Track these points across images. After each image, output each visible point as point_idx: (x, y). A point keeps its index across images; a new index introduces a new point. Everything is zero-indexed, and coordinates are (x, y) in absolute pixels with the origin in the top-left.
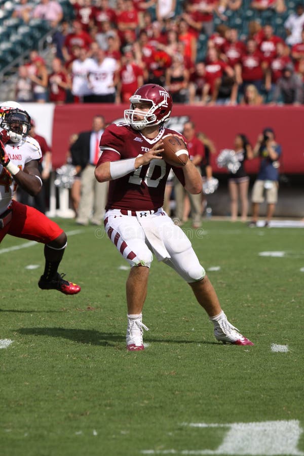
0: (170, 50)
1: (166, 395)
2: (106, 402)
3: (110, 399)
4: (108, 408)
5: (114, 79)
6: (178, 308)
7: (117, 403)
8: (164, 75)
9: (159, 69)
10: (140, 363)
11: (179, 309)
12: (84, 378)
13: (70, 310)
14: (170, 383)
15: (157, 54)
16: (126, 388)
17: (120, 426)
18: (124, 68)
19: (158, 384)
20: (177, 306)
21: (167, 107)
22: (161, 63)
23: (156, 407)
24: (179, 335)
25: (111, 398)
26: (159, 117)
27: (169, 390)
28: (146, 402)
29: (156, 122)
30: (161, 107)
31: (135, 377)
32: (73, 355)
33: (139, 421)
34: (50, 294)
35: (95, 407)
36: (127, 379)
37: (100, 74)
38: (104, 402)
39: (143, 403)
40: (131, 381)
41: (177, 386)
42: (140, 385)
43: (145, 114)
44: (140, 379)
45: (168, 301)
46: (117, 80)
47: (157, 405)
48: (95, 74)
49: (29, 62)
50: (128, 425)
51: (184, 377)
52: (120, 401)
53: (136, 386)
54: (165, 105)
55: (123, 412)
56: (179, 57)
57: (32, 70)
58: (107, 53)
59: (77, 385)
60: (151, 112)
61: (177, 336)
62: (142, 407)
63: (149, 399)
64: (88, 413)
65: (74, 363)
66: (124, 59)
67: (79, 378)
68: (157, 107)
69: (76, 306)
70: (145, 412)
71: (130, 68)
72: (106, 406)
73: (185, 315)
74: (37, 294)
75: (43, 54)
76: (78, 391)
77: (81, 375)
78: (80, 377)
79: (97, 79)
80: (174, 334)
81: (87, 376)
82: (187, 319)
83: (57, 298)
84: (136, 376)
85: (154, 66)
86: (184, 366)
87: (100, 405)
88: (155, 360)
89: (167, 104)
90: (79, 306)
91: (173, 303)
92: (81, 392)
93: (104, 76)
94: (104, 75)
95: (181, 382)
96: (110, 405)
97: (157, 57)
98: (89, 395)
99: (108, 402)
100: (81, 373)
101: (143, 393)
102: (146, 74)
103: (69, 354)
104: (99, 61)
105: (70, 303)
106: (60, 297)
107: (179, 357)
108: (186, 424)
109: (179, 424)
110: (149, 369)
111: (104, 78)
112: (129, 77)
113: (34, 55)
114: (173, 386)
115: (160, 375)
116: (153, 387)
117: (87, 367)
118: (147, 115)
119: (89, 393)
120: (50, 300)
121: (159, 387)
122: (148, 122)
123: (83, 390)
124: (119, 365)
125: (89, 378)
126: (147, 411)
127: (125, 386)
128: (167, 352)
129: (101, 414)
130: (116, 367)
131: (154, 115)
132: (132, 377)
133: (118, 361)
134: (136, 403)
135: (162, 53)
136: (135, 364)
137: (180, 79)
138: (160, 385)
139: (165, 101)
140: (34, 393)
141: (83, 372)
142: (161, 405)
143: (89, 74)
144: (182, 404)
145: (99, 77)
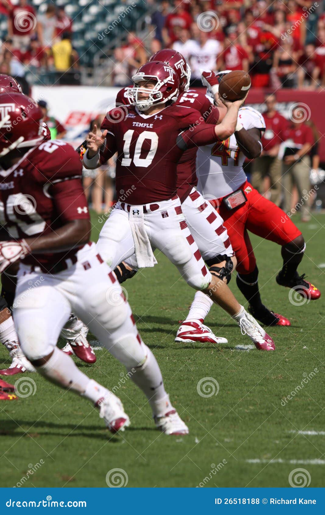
0: (277, 31)
1: (272, 400)
2: (208, 407)
3: (212, 405)
4: (211, 414)
5: (217, 62)
6: (285, 307)
7: (220, 409)
8: (272, 58)
9: (265, 51)
10: (245, 366)
11: (286, 309)
12: (185, 382)
13: (170, 309)
14: (277, 387)
15: (264, 36)
16: (229, 392)
17: (223, 433)
18: (227, 51)
19: (264, 388)
20: (285, 305)
21: (173, 83)
22: (268, 45)
23: (262, 414)
24: (287, 337)
25: (214, 404)
26: (166, 95)
27: (276, 395)
28: (251, 407)
29: (162, 100)
30: (167, 83)
31: (239, 381)
32: (173, 357)
33: (244, 428)
34: (149, 292)
35: (197, 412)
36: (230, 383)
37: (202, 57)
38: (207, 408)
39: (248, 409)
40: (235, 386)
41: (284, 391)
42: (245, 389)
43: (150, 91)
44: (245, 383)
45: (275, 301)
46: (221, 63)
47: (264, 411)
48: (198, 57)
49: (126, 44)
50: (232, 432)
51: (291, 382)
52: (223, 407)
53: (241, 390)
54: (171, 81)
55: (227, 418)
56: (287, 39)
57: (129, 53)
58: (209, 35)
59: (177, 389)
60: (156, 89)
61: (284, 337)
62: (247, 413)
63: (254, 405)
64: (190, 420)
65: (174, 366)
66: (228, 41)
67: (180, 382)
68: (162, 84)
69: (176, 305)
70: (250, 419)
71: (234, 51)
72: (208, 411)
73: (293, 315)
74: (135, 292)
75: (142, 36)
76: (178, 396)
77: (182, 379)
78: (181, 380)
79: (199, 62)
80: (282, 336)
81: (188, 379)
82: (295, 320)
83: (156, 297)
84: (241, 380)
85: (260, 48)
86: (292, 370)
87: (202, 411)
88: (261, 362)
89: (173, 81)
90: (180, 305)
91: (280, 302)
92: (182, 397)
93: (206, 59)
94: (207, 57)
95: (289, 387)
96: (213, 411)
97: (263, 39)
98: (190, 401)
99: (211, 407)
100: (181, 377)
101: (248, 398)
102: (252, 58)
103: (169, 356)
104: (201, 43)
105: (169, 302)
106: (160, 296)
107: (287, 360)
108: (294, 432)
109: (286, 431)
110: (255, 373)
111: (207, 61)
112: (233, 59)
113: (131, 36)
114: (280, 391)
115: (267, 379)
116: (259, 392)
117: (188, 370)
118: (152, 93)
119: (190, 398)
120: (149, 299)
121: (265, 392)
122: (154, 100)
123: (184, 395)
124: (222, 368)
125: (190, 382)
126: (252, 417)
127: (229, 390)
128: (273, 354)
129: (204, 421)
130: (219, 371)
131: (160, 92)
132: (236, 381)
133: (222, 364)
134: (241, 409)
135: (268, 35)
136: (240, 368)
137: (289, 63)
138: (266, 390)
139: (170, 77)
140: (132, 398)
141: (184, 376)
142: (268, 410)
143: (191, 56)
144: (290, 410)
145: (201, 60)
